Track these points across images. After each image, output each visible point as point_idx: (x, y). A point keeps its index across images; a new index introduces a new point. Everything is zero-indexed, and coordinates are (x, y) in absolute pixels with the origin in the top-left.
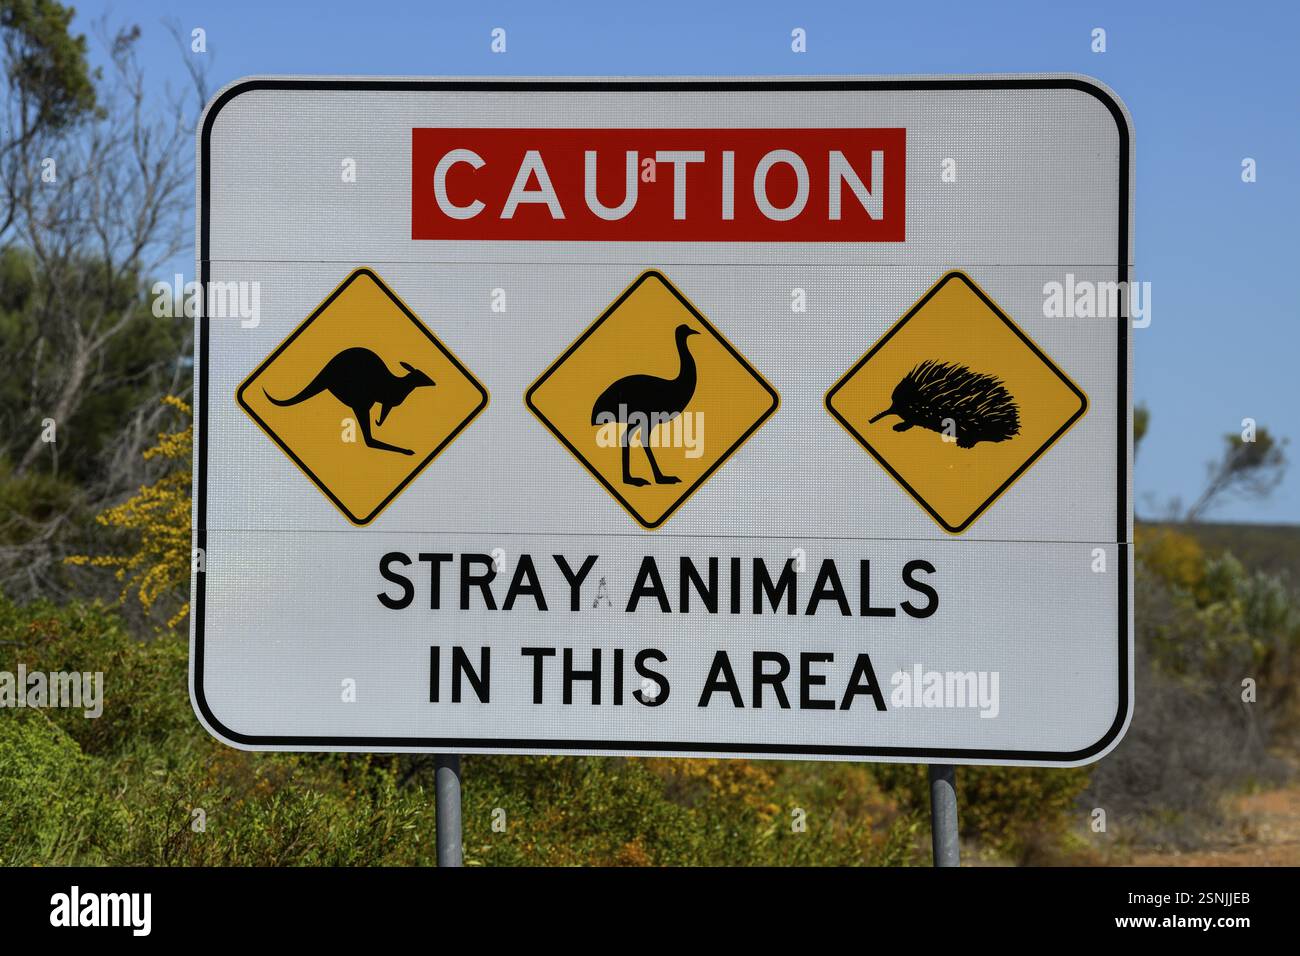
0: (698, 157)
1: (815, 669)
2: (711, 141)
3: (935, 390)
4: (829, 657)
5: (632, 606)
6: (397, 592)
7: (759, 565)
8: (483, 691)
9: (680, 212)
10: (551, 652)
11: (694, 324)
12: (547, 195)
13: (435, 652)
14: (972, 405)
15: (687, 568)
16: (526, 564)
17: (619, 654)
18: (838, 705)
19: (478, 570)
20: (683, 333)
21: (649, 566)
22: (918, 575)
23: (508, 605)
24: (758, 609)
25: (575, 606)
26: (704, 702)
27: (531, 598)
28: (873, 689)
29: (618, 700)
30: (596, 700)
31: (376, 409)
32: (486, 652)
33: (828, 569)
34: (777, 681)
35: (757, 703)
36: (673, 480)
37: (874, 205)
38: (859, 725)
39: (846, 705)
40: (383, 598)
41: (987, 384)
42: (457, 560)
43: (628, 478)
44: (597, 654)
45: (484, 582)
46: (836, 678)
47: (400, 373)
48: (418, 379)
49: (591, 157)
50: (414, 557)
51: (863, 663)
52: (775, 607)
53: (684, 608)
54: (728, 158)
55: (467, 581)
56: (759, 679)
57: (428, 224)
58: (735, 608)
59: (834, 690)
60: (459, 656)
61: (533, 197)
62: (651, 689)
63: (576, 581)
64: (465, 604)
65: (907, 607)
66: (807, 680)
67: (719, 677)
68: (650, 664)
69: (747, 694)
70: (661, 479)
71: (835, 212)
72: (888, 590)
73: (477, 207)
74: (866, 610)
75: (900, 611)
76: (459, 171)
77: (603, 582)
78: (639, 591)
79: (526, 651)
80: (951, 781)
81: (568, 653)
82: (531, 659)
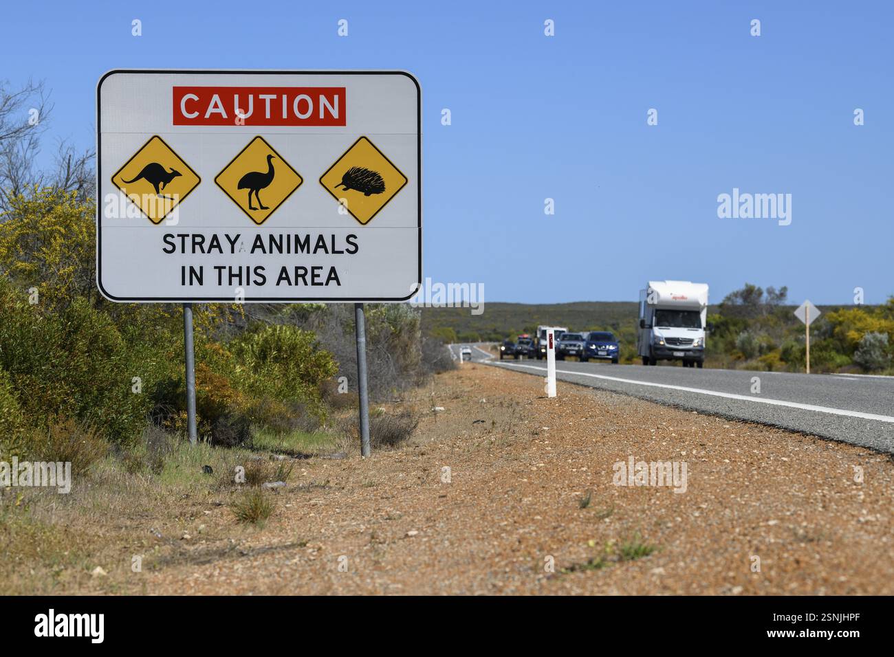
0: (274, 97)
1: (316, 272)
2: (279, 91)
3: (357, 176)
4: (321, 268)
5: (252, 252)
6: (170, 248)
7: (297, 237)
8: (200, 281)
9: (268, 116)
10: (224, 268)
11: (273, 154)
12: (221, 110)
13: (183, 268)
14: (370, 181)
15: (272, 238)
16: (215, 238)
17: (248, 268)
18: (324, 284)
19: (198, 240)
20: (269, 157)
21: (258, 238)
22: (351, 239)
23: (209, 252)
24: (296, 252)
25: (233, 252)
26: (278, 284)
27: (217, 249)
28: (336, 278)
29: (248, 284)
30: (240, 283)
31: (161, 184)
32: (201, 268)
33: (321, 238)
34: (303, 276)
35: (297, 284)
36: (267, 208)
37: (335, 113)
38: (332, 290)
39: (327, 284)
40: (165, 250)
41: (374, 174)
42: (191, 237)
43: (251, 208)
44: (240, 268)
45: (200, 244)
46: (323, 275)
47: (170, 172)
48: (176, 174)
49: (236, 97)
50: (175, 236)
51: (333, 270)
52: (302, 251)
53: (271, 252)
54: (285, 97)
55: (194, 244)
56: (297, 276)
57: (179, 120)
58: (289, 252)
59: (323, 279)
60: (192, 269)
61: (216, 111)
62: (260, 280)
63: (233, 243)
64: (194, 252)
65: (347, 250)
66: (314, 276)
67: (283, 275)
68: (259, 271)
69: (293, 281)
70: (262, 208)
71: (322, 116)
72: (341, 245)
73: (196, 114)
74: (334, 252)
75: (345, 252)
76: (190, 101)
77: (242, 243)
78: (255, 246)
79: (215, 268)
80: (362, 309)
81: (230, 268)
82: (217, 270)
